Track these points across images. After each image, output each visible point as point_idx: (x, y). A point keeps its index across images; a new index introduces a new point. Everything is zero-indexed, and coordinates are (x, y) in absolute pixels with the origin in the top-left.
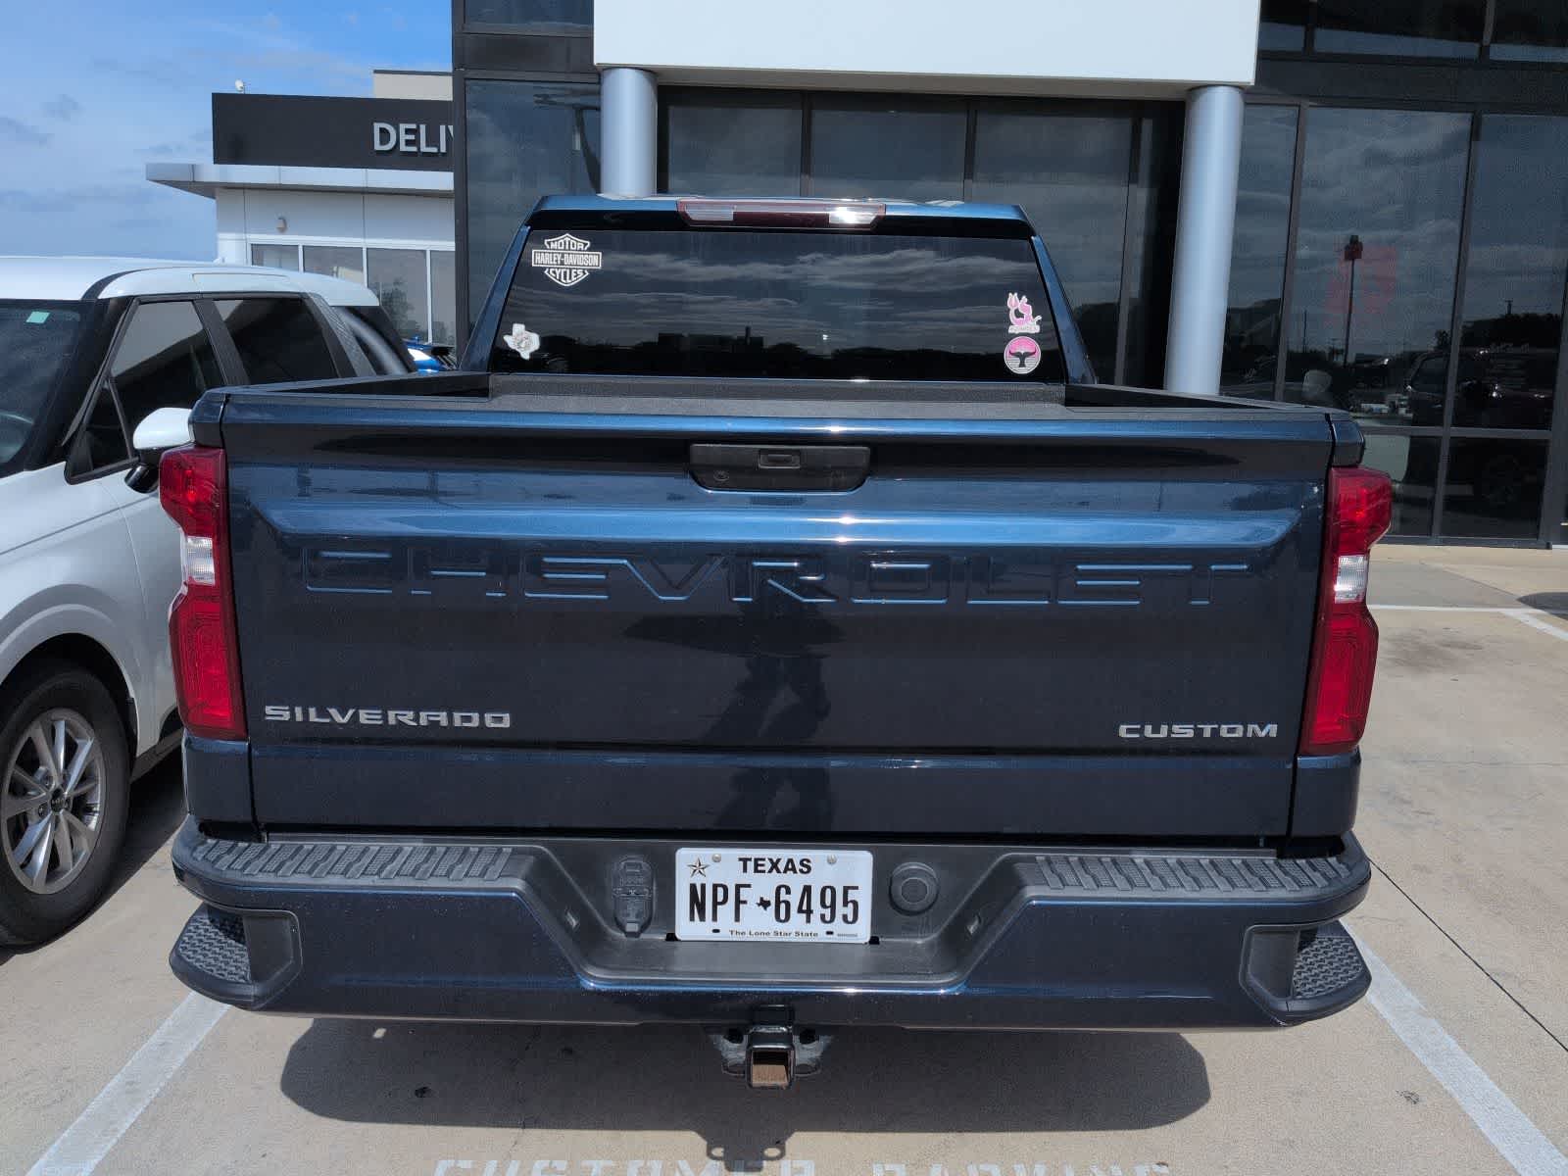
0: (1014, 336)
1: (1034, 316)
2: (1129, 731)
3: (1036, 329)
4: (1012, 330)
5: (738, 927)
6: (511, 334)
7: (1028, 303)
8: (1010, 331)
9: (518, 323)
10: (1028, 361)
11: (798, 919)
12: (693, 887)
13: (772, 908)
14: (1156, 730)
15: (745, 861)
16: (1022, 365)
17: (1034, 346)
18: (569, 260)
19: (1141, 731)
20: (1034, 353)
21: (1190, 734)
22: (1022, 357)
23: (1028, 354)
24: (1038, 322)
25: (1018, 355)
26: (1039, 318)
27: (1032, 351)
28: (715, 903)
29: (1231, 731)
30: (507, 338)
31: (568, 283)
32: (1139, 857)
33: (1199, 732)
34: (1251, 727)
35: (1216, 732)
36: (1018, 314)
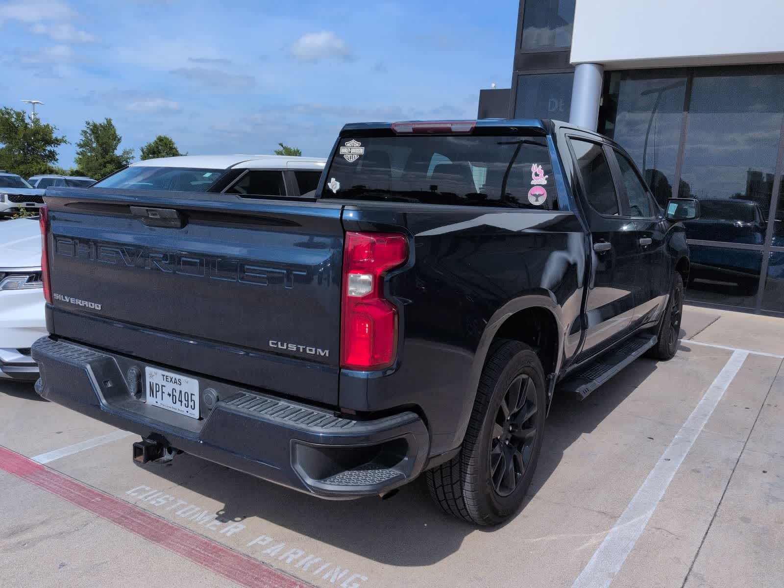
0: (533, 185)
1: (544, 175)
2: (273, 343)
3: (545, 182)
4: (533, 183)
5: (162, 402)
6: (330, 182)
7: (542, 169)
8: (532, 183)
9: (333, 177)
10: (539, 199)
11: (178, 403)
12: (150, 383)
13: (171, 396)
14: (282, 345)
15: (163, 376)
16: (537, 200)
17: (543, 191)
18: (353, 151)
19: (277, 344)
20: (543, 195)
21: (295, 349)
22: (537, 196)
23: (540, 195)
24: (546, 179)
25: (534, 195)
26: (547, 176)
27: (541, 193)
28: (156, 391)
29: (310, 350)
30: (329, 184)
31: (351, 161)
32: (283, 403)
33: (298, 349)
34: (318, 350)
35: (304, 350)
36: (537, 175)
